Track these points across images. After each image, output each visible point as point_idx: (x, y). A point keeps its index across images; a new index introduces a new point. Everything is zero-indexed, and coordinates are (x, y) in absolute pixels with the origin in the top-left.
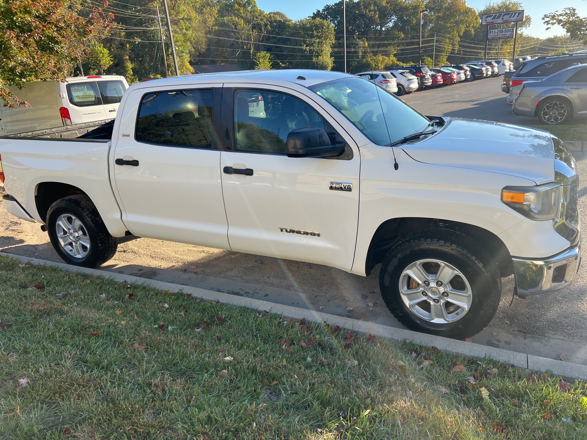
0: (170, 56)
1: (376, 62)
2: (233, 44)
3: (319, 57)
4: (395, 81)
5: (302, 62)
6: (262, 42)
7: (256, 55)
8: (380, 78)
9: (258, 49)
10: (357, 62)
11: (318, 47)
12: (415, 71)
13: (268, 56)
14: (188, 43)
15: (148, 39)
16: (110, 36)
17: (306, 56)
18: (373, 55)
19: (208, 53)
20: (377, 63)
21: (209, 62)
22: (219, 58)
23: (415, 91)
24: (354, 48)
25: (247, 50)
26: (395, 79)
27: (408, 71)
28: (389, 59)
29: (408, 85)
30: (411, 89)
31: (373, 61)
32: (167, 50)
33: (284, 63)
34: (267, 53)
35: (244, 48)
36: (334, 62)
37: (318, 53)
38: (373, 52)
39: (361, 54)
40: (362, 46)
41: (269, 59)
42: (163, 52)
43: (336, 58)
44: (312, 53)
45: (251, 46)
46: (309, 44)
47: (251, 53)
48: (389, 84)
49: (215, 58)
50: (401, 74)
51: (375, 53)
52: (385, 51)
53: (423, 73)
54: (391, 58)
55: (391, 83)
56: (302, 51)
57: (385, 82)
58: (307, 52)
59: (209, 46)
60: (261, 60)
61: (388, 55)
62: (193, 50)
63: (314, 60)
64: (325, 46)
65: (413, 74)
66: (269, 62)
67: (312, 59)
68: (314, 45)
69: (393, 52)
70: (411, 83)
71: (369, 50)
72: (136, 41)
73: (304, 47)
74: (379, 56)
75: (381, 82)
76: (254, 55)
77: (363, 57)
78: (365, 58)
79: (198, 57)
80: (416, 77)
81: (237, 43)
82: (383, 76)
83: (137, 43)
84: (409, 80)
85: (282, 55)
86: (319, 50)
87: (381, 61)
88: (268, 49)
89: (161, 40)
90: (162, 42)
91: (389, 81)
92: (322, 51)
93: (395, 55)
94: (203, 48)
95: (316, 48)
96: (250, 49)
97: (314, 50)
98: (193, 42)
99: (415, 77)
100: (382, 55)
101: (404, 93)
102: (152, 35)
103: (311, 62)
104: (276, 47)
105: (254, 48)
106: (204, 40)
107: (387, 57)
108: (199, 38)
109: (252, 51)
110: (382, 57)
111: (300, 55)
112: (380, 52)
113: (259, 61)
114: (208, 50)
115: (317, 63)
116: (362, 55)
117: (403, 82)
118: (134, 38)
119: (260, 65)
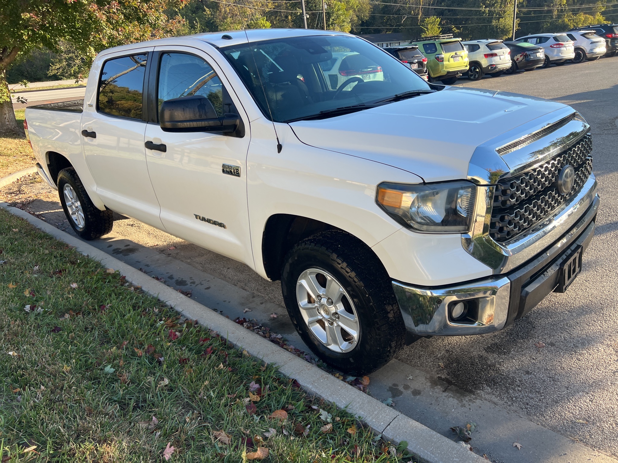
0: (331, 26)
1: (575, 22)
2: (399, 10)
3: (501, 19)
4: (571, 45)
5: (479, 26)
6: (433, 5)
7: (424, 21)
8: (551, 41)
9: (427, 13)
10: (550, 23)
11: (501, 7)
12: (604, 32)
13: (437, 22)
14: (351, 11)
15: (310, 9)
16: (274, 9)
17: (484, 19)
18: (573, 14)
19: (372, 22)
20: (577, 24)
21: (372, 31)
22: (384, 26)
23: (601, 57)
24: (548, 6)
25: (414, 15)
26: (572, 42)
27: (593, 31)
28: (594, 18)
29: (592, 50)
30: (595, 54)
31: (572, 21)
32: (328, 20)
33: (458, 28)
34: (437, 18)
35: (411, 14)
36: (519, 25)
37: (500, 15)
38: (573, 11)
39: (556, 13)
40: (558, 4)
41: (439, 25)
42: (323, 23)
43: (522, 19)
44: (492, 15)
45: (419, 10)
46: (489, 4)
47: (419, 18)
48: (562, 49)
49: (379, 27)
50: (583, 35)
51: (575, 12)
52: (590, 9)
53: (615, 34)
54: (597, 17)
55: (566, 47)
56: (480, 13)
57: (557, 46)
58: (486, 14)
59: (374, 13)
60: (429, 27)
61: (593, 14)
62: (355, 18)
63: (494, 23)
64: (509, 5)
65: (601, 35)
66: (439, 28)
67: (491, 22)
68: (496, 5)
69: (601, 9)
70: (596, 47)
71: (567, 8)
72: (297, 13)
73: (483, 9)
74: (580, 15)
75: (551, 46)
76: (423, 21)
77: (559, 17)
78: (561, 18)
79: (361, 26)
80: (605, 40)
81: (404, 9)
82: (555, 39)
83: (299, 14)
84: (592, 43)
85: (456, 20)
86: (501, 11)
87: (582, 21)
88: (440, 13)
89: (322, 10)
90: (323, 12)
91: (562, 44)
92: (505, 12)
93: (603, 13)
94: (366, 15)
95: (498, 9)
96: (418, 14)
97: (495, 11)
98: (356, 10)
99: (602, 40)
100: (585, 13)
101: (584, 60)
102: (314, 5)
103: (490, 25)
104: (449, 10)
105: (423, 13)
106: (369, 7)
107: (592, 15)
108: (362, 4)
109: (419, 16)
110: (584, 16)
111: (477, 19)
112: (583, 10)
113: (426, 28)
114: (373, 18)
115: (497, 27)
116: (558, 15)
117: (585, 45)
118: (296, 9)
119: (427, 32)
